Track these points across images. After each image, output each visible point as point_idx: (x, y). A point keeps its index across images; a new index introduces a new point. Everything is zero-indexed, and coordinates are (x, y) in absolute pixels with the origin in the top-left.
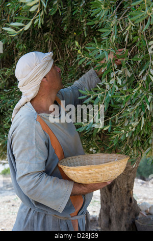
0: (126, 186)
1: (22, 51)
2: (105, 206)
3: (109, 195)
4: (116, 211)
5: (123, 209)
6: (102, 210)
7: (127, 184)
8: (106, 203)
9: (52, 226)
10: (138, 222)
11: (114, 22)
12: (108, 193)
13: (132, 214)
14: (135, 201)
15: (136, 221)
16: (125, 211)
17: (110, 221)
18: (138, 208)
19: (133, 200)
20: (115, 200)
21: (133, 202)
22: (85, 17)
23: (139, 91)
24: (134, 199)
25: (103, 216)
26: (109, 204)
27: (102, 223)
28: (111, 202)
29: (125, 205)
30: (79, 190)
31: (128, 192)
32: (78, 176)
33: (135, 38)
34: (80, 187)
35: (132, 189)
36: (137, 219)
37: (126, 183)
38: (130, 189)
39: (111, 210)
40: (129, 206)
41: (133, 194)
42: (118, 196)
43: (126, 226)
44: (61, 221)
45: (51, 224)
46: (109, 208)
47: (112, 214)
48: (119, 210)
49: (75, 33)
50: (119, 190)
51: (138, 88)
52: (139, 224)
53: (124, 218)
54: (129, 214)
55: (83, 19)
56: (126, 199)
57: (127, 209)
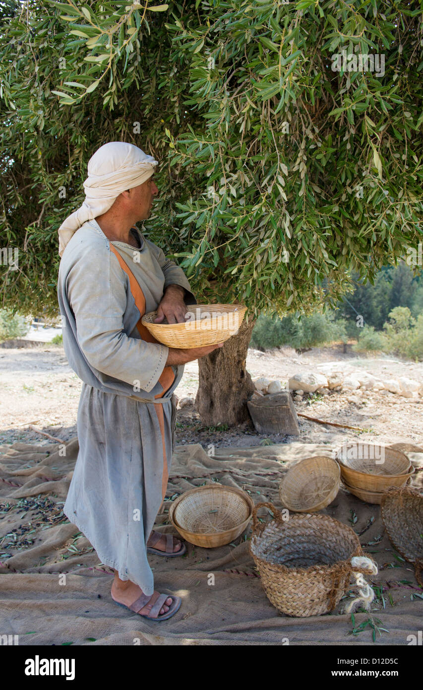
0: (235, 355)
1: (80, 146)
2: (206, 384)
3: (211, 368)
4: (221, 390)
5: (230, 387)
6: (201, 389)
7: (238, 352)
8: (207, 379)
9: (127, 411)
10: (251, 404)
11: (225, 101)
12: (210, 366)
13: (243, 393)
14: (249, 376)
15: (249, 402)
16: (234, 389)
17: (212, 404)
18: (252, 384)
19: (245, 372)
20: (221, 376)
21: (246, 377)
22: (177, 94)
23: (260, 209)
24: (247, 373)
25: (202, 397)
26: (211, 380)
27: (201, 407)
28: (214, 377)
29: (234, 380)
30: (176, 358)
31: (239, 362)
32: (181, 337)
33: (256, 128)
34: (179, 353)
35: (245, 358)
36: (250, 400)
37: (236, 350)
38: (241, 359)
39: (214, 388)
40: (240, 382)
41: (245, 366)
42: (224, 369)
43: (234, 409)
44: (139, 404)
45: (125, 409)
46: (212, 385)
47: (215, 394)
48: (225, 388)
49: (163, 121)
50: (226, 360)
51: (260, 204)
52: (252, 407)
53: (232, 398)
54: (239, 393)
55: (174, 96)
56: (236, 373)
57: (237, 387)
